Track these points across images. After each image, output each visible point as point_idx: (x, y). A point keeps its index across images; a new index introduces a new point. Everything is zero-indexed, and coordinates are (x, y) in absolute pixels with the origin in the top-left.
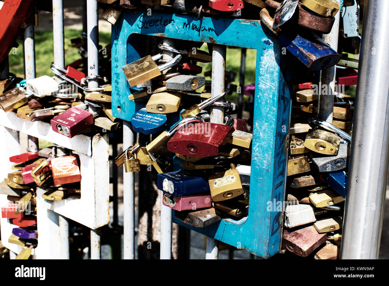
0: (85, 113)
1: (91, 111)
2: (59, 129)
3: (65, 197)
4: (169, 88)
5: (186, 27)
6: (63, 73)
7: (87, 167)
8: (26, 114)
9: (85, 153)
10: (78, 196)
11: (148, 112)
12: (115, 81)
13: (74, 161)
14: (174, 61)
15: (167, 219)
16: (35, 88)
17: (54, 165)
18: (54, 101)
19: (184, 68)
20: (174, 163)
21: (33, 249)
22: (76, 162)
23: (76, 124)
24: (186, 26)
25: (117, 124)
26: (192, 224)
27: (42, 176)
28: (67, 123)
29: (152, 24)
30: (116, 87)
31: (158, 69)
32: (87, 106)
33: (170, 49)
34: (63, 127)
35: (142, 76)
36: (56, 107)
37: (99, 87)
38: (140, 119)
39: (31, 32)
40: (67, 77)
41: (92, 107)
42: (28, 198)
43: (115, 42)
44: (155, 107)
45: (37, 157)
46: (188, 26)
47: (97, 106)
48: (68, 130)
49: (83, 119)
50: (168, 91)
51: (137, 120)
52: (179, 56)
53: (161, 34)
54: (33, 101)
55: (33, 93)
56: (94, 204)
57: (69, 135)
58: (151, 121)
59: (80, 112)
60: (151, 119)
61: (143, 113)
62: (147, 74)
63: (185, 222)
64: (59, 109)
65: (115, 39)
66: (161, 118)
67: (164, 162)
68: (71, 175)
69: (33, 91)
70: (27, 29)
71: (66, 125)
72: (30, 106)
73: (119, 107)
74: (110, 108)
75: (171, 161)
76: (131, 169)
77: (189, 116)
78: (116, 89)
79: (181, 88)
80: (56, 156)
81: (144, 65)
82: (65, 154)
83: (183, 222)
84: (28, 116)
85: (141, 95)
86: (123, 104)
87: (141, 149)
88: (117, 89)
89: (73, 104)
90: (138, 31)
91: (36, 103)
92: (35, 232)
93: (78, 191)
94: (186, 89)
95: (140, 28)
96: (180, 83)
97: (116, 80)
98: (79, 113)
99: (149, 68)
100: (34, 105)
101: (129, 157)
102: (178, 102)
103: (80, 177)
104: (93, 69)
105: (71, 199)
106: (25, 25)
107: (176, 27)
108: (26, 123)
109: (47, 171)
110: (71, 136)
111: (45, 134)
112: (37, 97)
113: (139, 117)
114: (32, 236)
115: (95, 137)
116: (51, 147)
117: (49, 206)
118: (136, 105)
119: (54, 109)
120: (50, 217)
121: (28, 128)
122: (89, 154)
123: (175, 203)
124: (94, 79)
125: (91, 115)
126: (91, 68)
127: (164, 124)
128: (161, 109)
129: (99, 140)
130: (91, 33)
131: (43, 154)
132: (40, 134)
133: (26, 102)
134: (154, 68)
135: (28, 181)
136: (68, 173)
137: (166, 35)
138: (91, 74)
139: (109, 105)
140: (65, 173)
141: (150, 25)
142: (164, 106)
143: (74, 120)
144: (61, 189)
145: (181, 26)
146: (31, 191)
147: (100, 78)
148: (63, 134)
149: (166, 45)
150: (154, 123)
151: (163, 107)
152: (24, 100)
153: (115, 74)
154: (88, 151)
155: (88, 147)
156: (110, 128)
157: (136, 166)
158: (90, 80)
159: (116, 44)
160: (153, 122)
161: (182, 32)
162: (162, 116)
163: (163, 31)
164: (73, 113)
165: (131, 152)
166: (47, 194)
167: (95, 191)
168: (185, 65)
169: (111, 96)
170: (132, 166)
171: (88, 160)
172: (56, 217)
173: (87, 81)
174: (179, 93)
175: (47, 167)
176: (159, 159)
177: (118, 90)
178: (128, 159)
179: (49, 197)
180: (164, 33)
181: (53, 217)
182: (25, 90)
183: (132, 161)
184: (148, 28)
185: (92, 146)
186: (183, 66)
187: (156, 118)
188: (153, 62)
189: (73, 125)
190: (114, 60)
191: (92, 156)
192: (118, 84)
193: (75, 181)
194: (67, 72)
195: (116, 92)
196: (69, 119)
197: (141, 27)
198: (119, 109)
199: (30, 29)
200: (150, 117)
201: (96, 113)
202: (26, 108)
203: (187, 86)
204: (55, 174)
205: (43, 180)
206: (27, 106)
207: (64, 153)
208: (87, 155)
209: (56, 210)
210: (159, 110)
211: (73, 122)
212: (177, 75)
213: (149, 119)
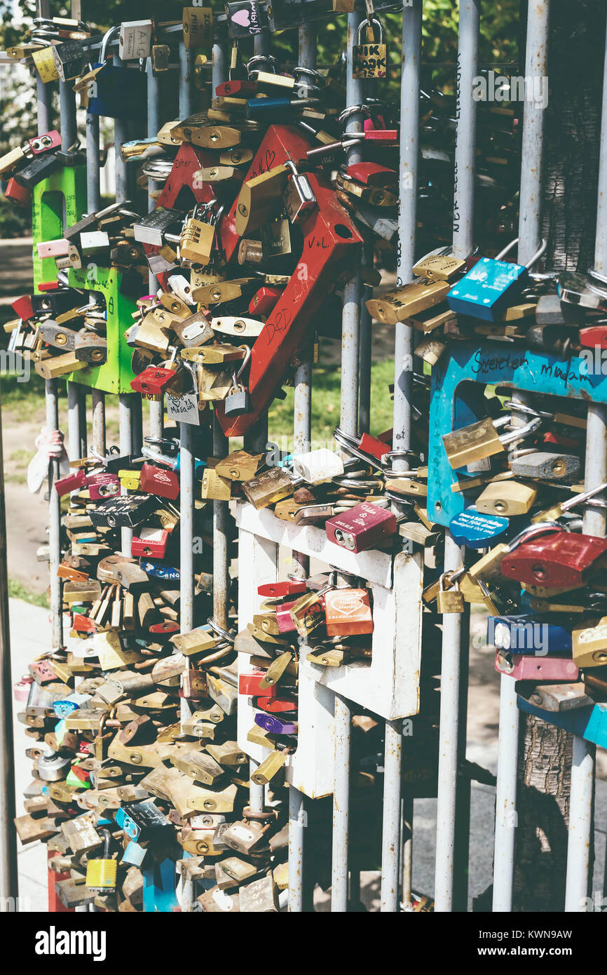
0: (383, 513)
1: (394, 511)
2: (338, 537)
3: (346, 661)
4: (517, 473)
5: (546, 372)
6: (354, 445)
7: (384, 608)
8: (290, 513)
9: (381, 583)
10: (367, 661)
11: (480, 513)
12: (435, 460)
13: (363, 598)
14: (527, 428)
15: (511, 703)
16: (305, 467)
17: (329, 603)
18: (335, 493)
19: (545, 441)
20: (522, 602)
21: (288, 756)
22: (367, 599)
23: (365, 529)
24: (547, 369)
25: (437, 534)
26: (540, 706)
27: (308, 620)
28: (351, 528)
29: (494, 366)
30: (435, 470)
31: (498, 440)
32: (389, 502)
33: (523, 408)
34: (345, 535)
35: (470, 452)
36: (340, 502)
37: (410, 470)
38: (465, 523)
39: (306, 373)
40: (361, 451)
41: (398, 504)
42: (283, 660)
43: (436, 394)
44: (491, 504)
45: (304, 590)
46: (549, 370)
47: (406, 502)
48: (352, 540)
49: (378, 523)
50: (516, 479)
51: (460, 524)
52: (538, 419)
53: (508, 382)
54: (302, 490)
55: (302, 478)
56: (392, 675)
57: (352, 548)
58: (482, 527)
59: (374, 511)
60: (483, 523)
61: (471, 513)
62: (479, 448)
63: (530, 701)
64: (344, 505)
65: (436, 390)
66: (499, 522)
67: (505, 601)
68: (356, 621)
69: (302, 474)
70: (299, 368)
71: (349, 530)
72: (296, 499)
73: (438, 504)
74: (425, 507)
75: (517, 599)
76: (448, 608)
77: (544, 521)
78: (434, 473)
79: (534, 474)
80: (334, 588)
81: (478, 434)
82: (349, 586)
83: (528, 703)
84: (292, 515)
85: (471, 485)
86: (445, 499)
87: (466, 576)
88: (436, 473)
89: (368, 498)
90: (472, 377)
91: (306, 494)
92: (292, 724)
93: (369, 653)
94: (542, 475)
95: (475, 372)
96: (534, 465)
97: (436, 458)
98: (372, 512)
99: (484, 438)
100: (302, 497)
101: (447, 588)
102: (530, 496)
103: (371, 625)
104: (402, 438)
105: (356, 666)
106: (297, 362)
107: (531, 372)
108: (289, 530)
109: (318, 613)
110: (356, 550)
111: (318, 548)
112: (309, 485)
113: (463, 520)
114: (286, 730)
115: (400, 557)
116: (328, 574)
117: (317, 674)
118: (465, 502)
119: (335, 506)
120: (318, 698)
121: (291, 538)
122: (388, 585)
123: (514, 666)
124: (403, 457)
125: (394, 517)
126: (399, 437)
127: (503, 533)
128: (500, 508)
129: (407, 561)
130: (400, 378)
131: (314, 584)
132: (311, 549)
133: (290, 492)
134: (492, 438)
135: (286, 627)
136: (351, 616)
137: (515, 385)
138: (398, 448)
139: (422, 501)
140: (346, 617)
141: (492, 367)
142: (505, 503)
143: (363, 524)
144: (340, 646)
145: (538, 371)
146: (291, 650)
147: (412, 454)
148: (344, 547)
149: (517, 403)
150: (487, 531)
151: (503, 504)
152: (289, 488)
153: (435, 447)
154: (386, 579)
155: (386, 572)
156: (424, 540)
157: (456, 602)
158: (395, 457)
159: (438, 398)
160: (485, 528)
161: (540, 381)
162: (502, 519)
163: (511, 378)
164: (364, 512)
165: (449, 579)
166: (316, 654)
167: (395, 651)
168: (547, 435)
169: (426, 484)
170: (450, 603)
171: (386, 596)
172: (329, 697)
173: (391, 458)
174: (535, 482)
175: (318, 604)
176: (497, 593)
177: (438, 476)
178: (444, 590)
179: (319, 660)
180: (511, 382)
181: (326, 698)
182: (291, 472)
183: (450, 595)
184: (487, 372)
185: (394, 572)
186: (545, 438)
187: (491, 522)
188: (492, 429)
189: (361, 531)
190: (434, 424)
191: (392, 588)
192: (437, 466)
193: (363, 632)
194: (360, 442)
195: (435, 479)
196: (356, 521)
197: (476, 370)
198: (438, 508)
199: (305, 368)
200: (482, 520)
201: (402, 514)
202: (290, 502)
203: (545, 470)
204: (330, 618)
205: (309, 628)
206: (292, 500)
207: (349, 583)
208: (384, 587)
209: (330, 685)
210: (496, 509)
211: (361, 527)
212: (533, 452)
213: (479, 524)
